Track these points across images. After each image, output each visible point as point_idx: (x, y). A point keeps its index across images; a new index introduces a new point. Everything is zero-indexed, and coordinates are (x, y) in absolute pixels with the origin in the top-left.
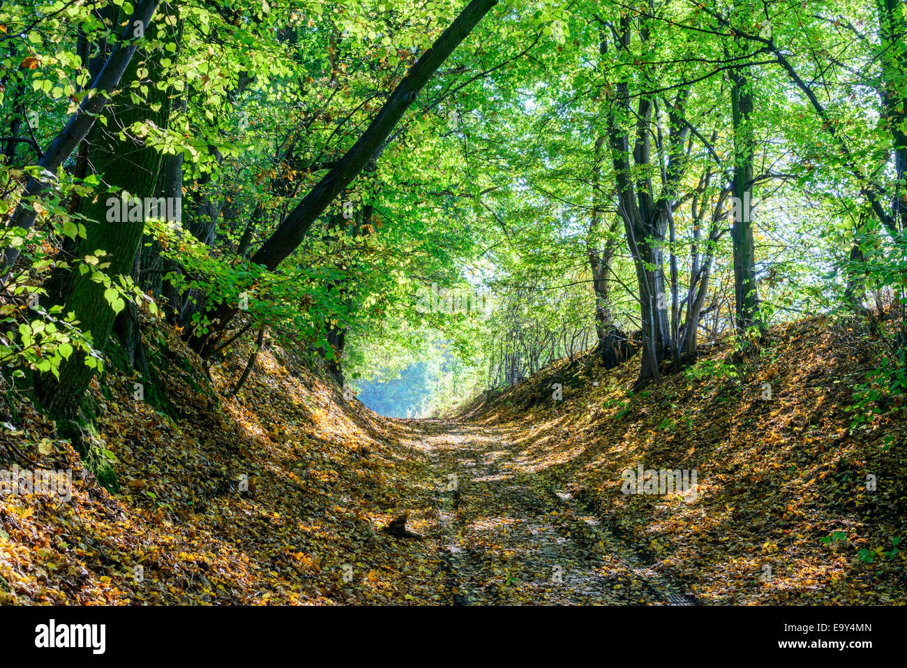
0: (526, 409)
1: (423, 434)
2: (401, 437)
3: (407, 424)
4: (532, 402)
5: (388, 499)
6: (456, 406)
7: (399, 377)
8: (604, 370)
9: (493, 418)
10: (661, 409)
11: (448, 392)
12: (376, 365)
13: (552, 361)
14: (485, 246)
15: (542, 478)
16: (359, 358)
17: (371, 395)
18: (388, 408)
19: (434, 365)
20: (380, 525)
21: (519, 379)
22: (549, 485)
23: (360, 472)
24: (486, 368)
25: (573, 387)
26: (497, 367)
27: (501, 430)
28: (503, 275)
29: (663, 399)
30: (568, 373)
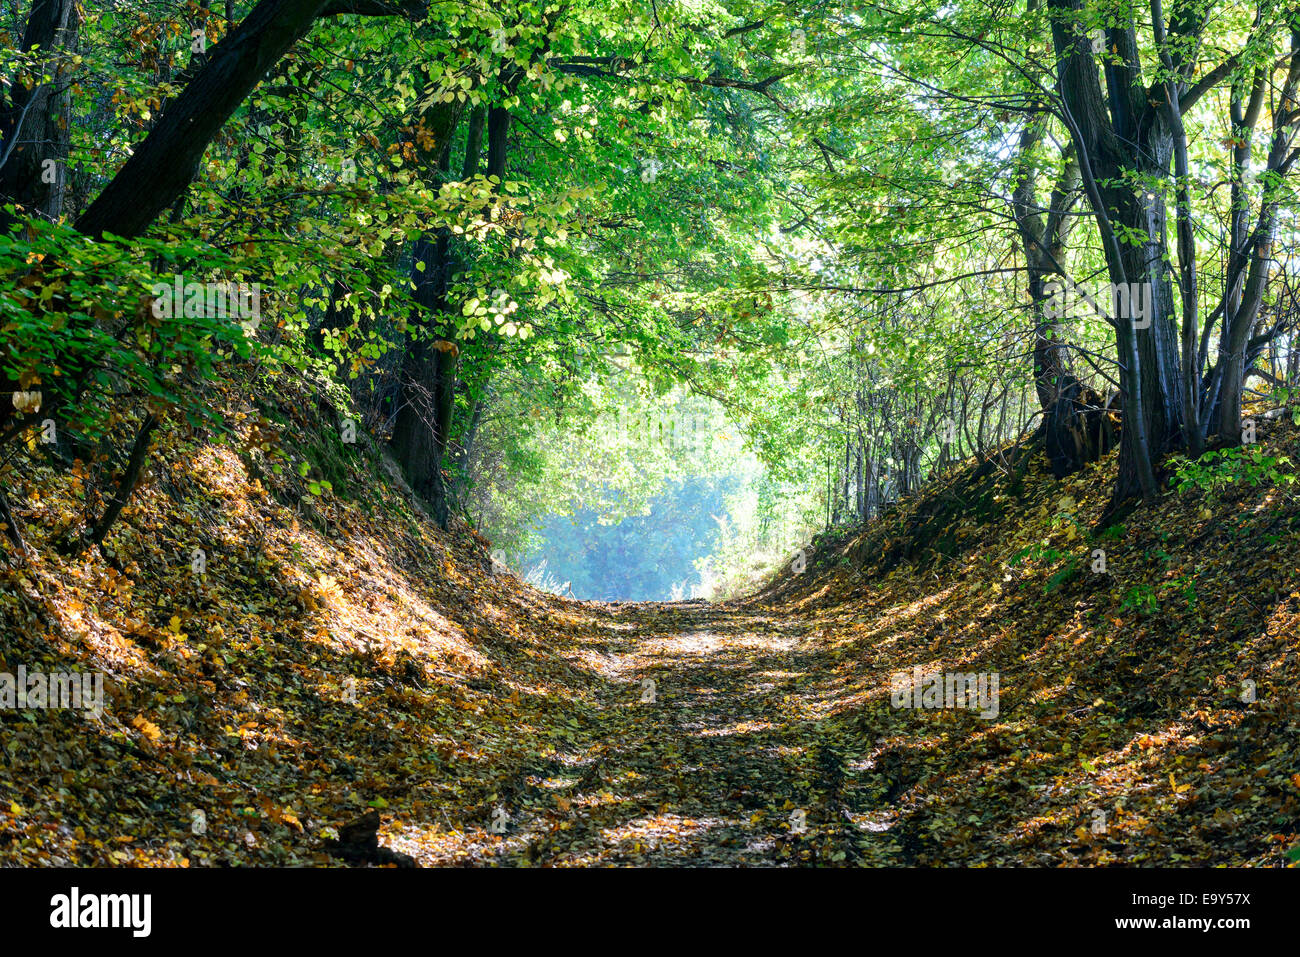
0: (880, 575)
4: (896, 555)
6: (758, 575)
8: (1050, 480)
9: (813, 597)
10: (1146, 564)
17: (612, 554)
25: (980, 522)
29: (1153, 542)
30: (972, 488)
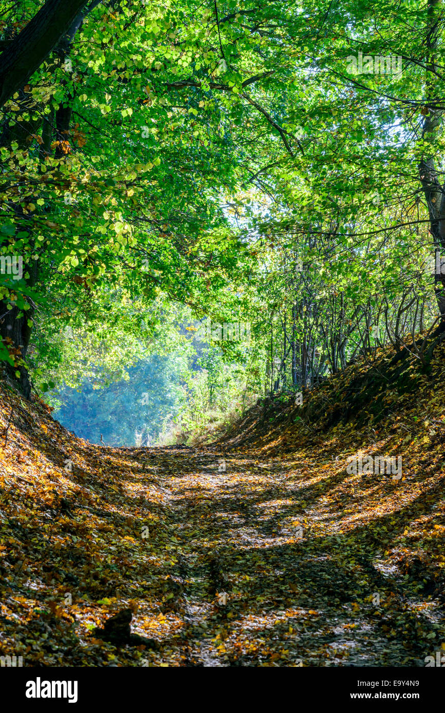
0: (326, 429)
1: (161, 472)
2: (126, 478)
3: (135, 458)
5: (103, 581)
6: (213, 426)
7: (126, 377)
9: (273, 444)
11: (200, 404)
12: (84, 362)
13: (367, 350)
14: (254, 167)
15: (351, 541)
16: (53, 354)
17: (79, 408)
18: (107, 430)
19: (178, 359)
20: (90, 626)
21: (314, 380)
22: (362, 552)
23: (59, 540)
24: (262, 364)
25: (401, 392)
26: (278, 361)
27: (288, 464)
28: (284, 214)
30: (392, 369)
